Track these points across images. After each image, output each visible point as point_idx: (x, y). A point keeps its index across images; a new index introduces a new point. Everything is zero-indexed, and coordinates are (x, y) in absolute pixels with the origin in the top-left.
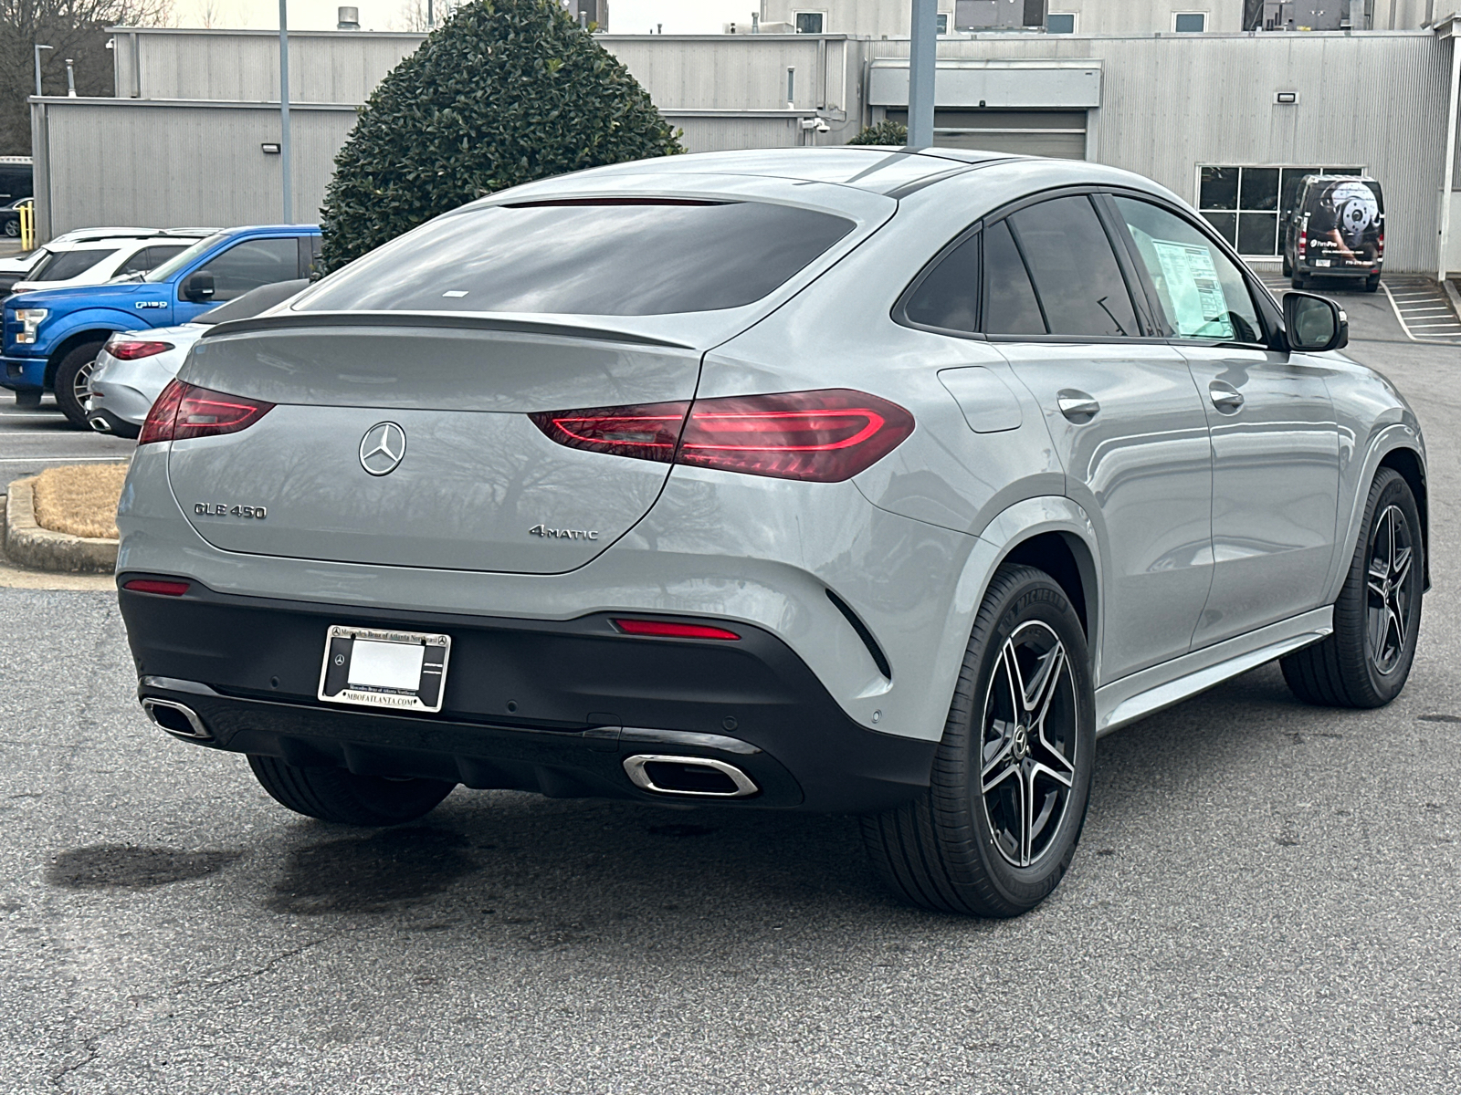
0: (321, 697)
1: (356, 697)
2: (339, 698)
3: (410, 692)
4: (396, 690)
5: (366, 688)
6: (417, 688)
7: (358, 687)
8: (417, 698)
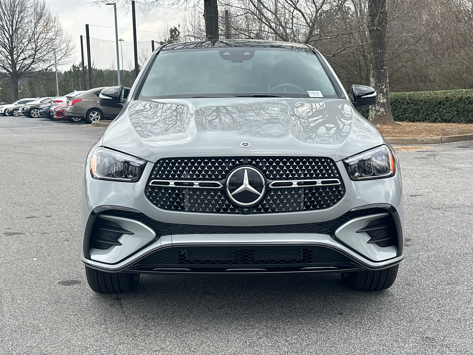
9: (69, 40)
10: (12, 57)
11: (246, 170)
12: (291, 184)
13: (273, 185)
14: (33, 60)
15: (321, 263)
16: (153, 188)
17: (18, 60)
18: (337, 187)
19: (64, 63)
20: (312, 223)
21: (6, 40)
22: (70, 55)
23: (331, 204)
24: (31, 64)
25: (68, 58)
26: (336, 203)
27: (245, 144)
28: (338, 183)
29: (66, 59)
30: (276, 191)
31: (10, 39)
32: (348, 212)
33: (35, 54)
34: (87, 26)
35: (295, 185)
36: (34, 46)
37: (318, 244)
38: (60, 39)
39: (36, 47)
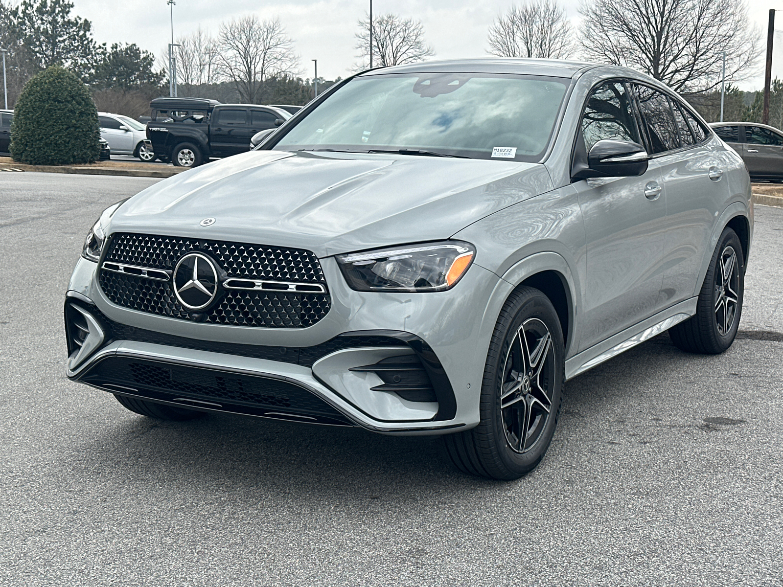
9: (757, 37)
10: (656, 69)
11: (197, 258)
12: (253, 285)
13: (230, 284)
14: (690, 73)
15: (303, 410)
16: (106, 272)
17: (665, 74)
18: (321, 296)
19: (742, 78)
20: (286, 347)
21: (649, 40)
22: (756, 63)
23: (311, 322)
24: (686, 80)
25: (750, 69)
26: (317, 321)
27: (208, 221)
28: (321, 290)
29: (747, 71)
30: (235, 292)
31: (656, 38)
32: (337, 337)
33: (694, 64)
34: (772, 13)
35: (259, 286)
36: (694, 50)
37: (284, 378)
38: (741, 35)
39: (697, 51)
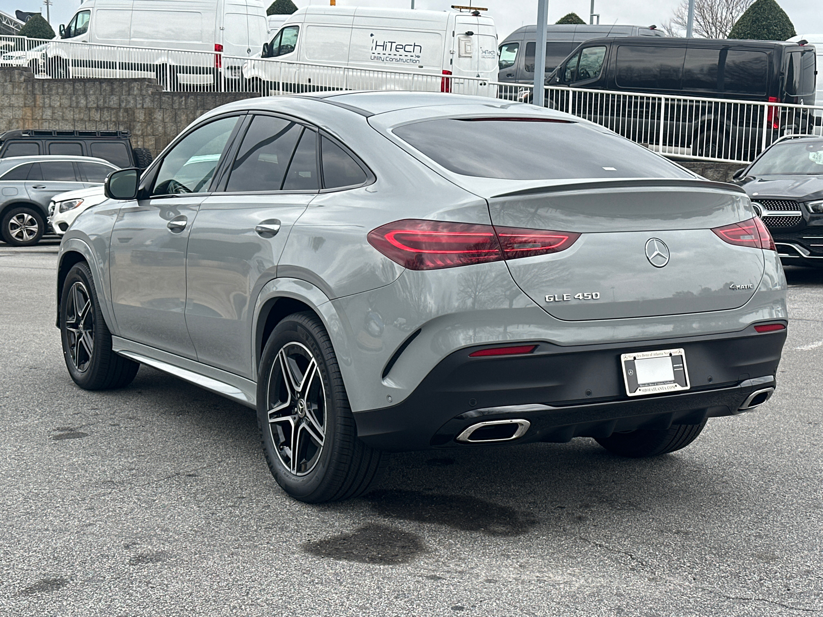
0: (629, 394)
1: (646, 390)
2: (638, 393)
3: (670, 382)
4: (663, 382)
5: (649, 384)
6: (673, 379)
7: (644, 385)
8: (676, 384)
